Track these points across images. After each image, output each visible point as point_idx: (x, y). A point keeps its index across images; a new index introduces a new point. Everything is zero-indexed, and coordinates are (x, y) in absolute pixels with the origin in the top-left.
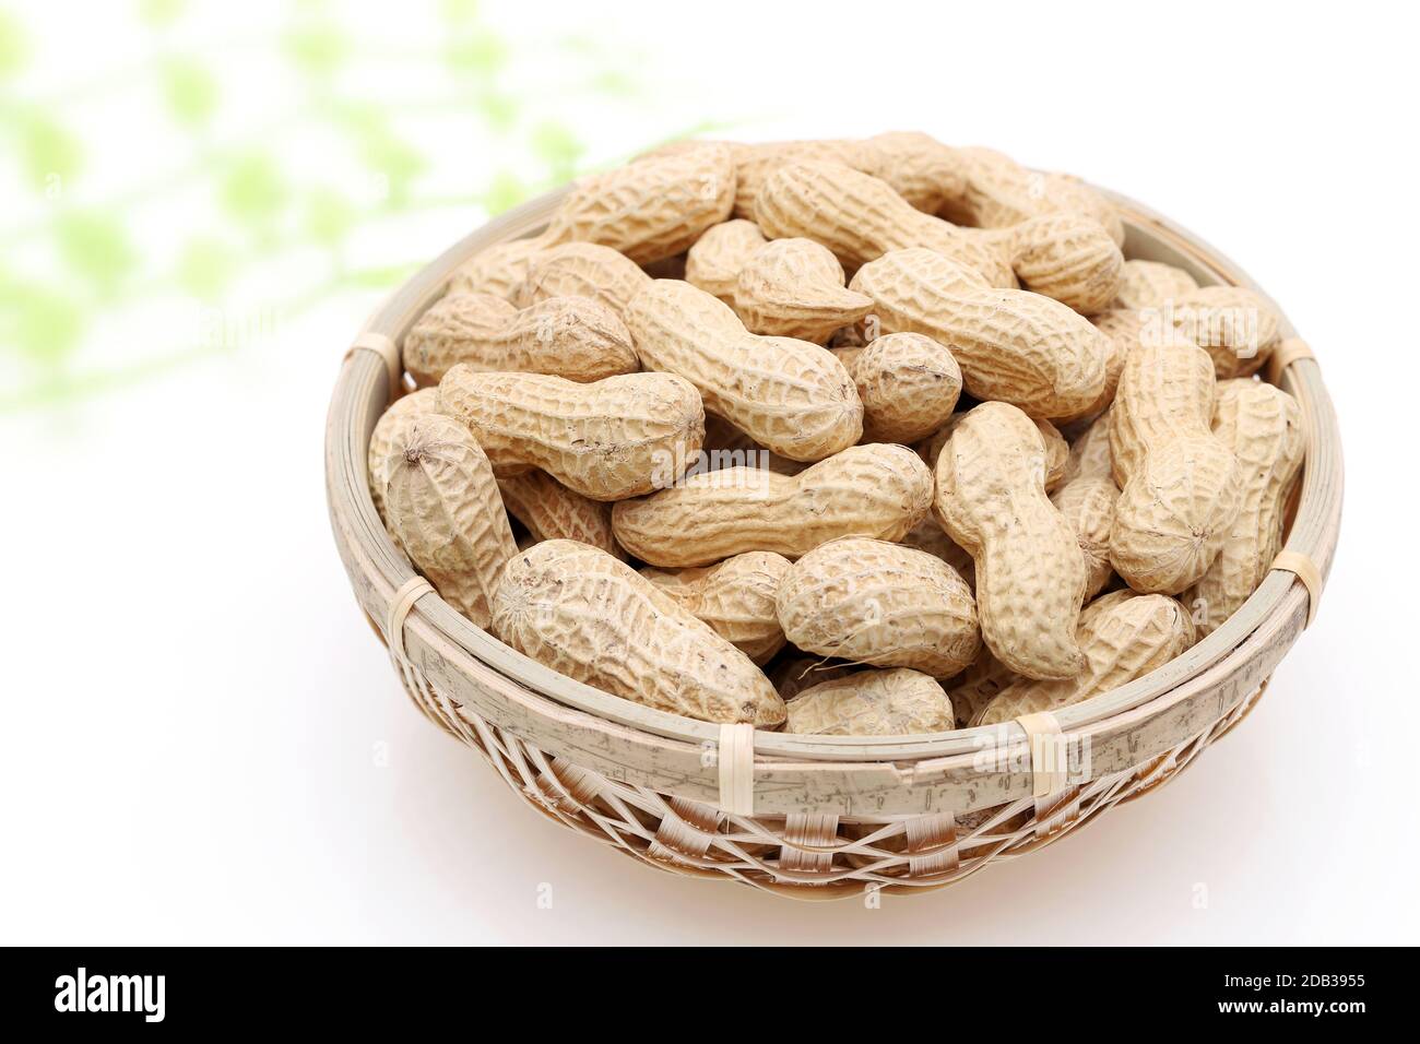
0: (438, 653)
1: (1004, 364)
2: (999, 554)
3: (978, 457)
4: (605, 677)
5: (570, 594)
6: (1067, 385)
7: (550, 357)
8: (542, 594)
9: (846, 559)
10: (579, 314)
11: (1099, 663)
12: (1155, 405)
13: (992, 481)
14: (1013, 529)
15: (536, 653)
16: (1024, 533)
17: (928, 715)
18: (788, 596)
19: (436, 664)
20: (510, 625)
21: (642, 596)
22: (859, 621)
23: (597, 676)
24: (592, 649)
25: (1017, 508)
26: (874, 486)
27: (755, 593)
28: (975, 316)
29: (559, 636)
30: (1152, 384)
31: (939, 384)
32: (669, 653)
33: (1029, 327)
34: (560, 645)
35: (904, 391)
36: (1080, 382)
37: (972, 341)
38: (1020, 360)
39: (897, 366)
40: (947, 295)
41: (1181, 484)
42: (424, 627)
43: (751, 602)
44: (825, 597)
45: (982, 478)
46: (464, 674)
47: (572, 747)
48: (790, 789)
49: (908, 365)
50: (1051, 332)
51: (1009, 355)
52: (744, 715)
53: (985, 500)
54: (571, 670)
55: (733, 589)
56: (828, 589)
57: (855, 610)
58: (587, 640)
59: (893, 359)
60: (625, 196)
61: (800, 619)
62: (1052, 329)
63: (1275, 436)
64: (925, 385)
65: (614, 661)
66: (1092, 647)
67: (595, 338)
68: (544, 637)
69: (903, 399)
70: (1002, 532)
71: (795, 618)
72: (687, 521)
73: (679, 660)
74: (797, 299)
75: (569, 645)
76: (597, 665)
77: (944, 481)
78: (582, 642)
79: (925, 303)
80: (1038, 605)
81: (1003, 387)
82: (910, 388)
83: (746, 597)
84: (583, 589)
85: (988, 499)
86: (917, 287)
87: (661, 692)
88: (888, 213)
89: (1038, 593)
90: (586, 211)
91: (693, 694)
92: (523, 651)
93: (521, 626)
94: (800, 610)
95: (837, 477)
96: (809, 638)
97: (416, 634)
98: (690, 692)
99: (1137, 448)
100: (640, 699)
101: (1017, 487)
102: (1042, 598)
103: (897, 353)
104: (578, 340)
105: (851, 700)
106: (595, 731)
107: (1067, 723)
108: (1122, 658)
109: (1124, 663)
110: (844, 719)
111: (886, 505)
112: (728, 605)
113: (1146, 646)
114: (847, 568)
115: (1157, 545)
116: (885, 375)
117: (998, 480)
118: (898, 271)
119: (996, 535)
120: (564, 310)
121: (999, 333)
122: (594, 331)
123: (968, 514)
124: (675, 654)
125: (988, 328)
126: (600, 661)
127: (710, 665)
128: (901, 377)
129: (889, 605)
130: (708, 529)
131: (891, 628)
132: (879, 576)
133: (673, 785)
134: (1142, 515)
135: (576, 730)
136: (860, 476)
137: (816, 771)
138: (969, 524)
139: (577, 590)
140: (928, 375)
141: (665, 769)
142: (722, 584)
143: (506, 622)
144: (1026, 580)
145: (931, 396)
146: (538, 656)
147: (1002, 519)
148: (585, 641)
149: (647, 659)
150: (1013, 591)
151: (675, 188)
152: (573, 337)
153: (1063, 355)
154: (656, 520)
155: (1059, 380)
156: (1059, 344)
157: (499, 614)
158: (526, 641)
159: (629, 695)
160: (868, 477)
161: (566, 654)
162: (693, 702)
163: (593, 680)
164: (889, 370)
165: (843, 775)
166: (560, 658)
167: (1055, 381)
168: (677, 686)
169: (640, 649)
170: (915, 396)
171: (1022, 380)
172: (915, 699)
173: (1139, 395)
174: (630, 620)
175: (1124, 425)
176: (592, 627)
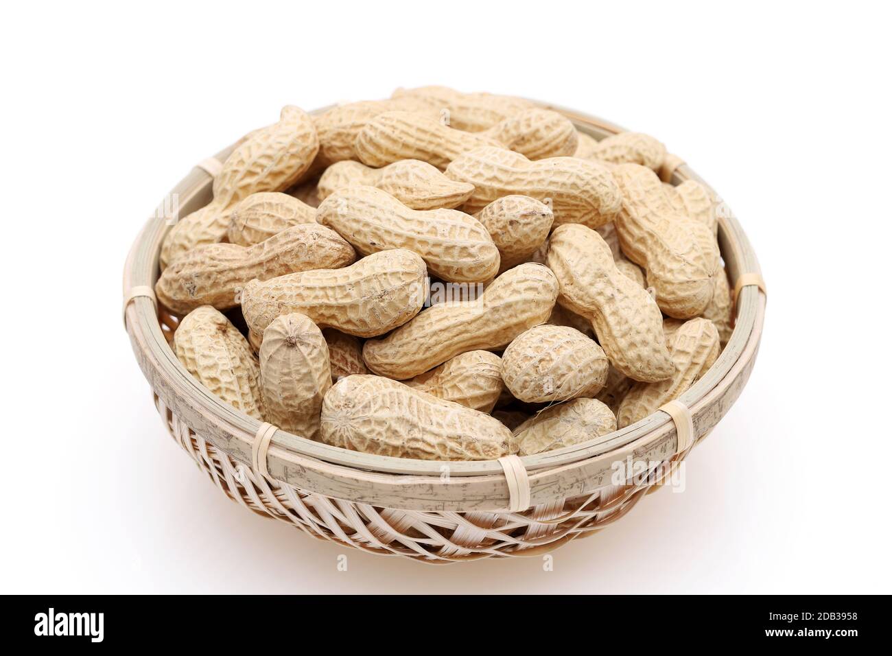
0: (299, 465)
1: (566, 202)
2: (614, 313)
3: (581, 258)
4: (412, 451)
5: (377, 406)
6: (607, 206)
7: (305, 263)
8: (359, 411)
9: (542, 341)
10: (318, 232)
11: (681, 364)
12: (646, 207)
13: (596, 271)
14: (618, 296)
15: (365, 447)
16: (627, 297)
17: (607, 421)
18: (515, 371)
19: (297, 473)
20: (341, 436)
21: (415, 396)
22: (563, 375)
23: (407, 452)
24: (401, 436)
25: (615, 283)
26: (536, 293)
27: (483, 376)
28: (541, 177)
29: (379, 434)
30: (638, 194)
31: (546, 219)
32: (448, 426)
33: (578, 176)
34: (381, 439)
35: (526, 229)
36: (614, 203)
37: (543, 193)
38: (575, 197)
39: (518, 215)
40: (514, 170)
41: (693, 248)
42: (281, 452)
43: (482, 382)
44: (540, 366)
45: (588, 271)
46: (322, 473)
47: (406, 499)
48: (550, 487)
49: (525, 213)
50: (590, 177)
51: (568, 196)
52: (504, 450)
53: (594, 283)
54: (390, 453)
55: (467, 377)
56: (540, 361)
57: (560, 369)
58: (396, 431)
59: (514, 212)
60: (264, 161)
61: (528, 384)
62: (590, 175)
63: (708, 209)
64: (538, 222)
65: (416, 440)
66: (674, 356)
67: (333, 244)
68: (369, 436)
69: (527, 234)
70: (611, 299)
71: (523, 384)
72: (423, 348)
73: (456, 428)
74: (433, 194)
75: (387, 437)
76: (406, 445)
77: (563, 278)
78: (393, 433)
79: (504, 177)
80: (650, 338)
81: (563, 217)
82: (529, 226)
83: (478, 380)
84: (383, 401)
85: (596, 282)
86: (495, 169)
87: (452, 450)
88: (441, 134)
89: (649, 330)
90: (242, 179)
91: (472, 446)
92: (355, 449)
93: (351, 434)
94: (527, 378)
95: (511, 295)
96: (536, 394)
97: (278, 458)
98: (470, 445)
99: (646, 235)
100: (439, 458)
101: (610, 271)
102: (651, 333)
103: (514, 208)
104: (323, 247)
105: (557, 425)
106: (423, 485)
107: (689, 404)
108: (694, 357)
109: (696, 360)
110: (557, 438)
111: (545, 302)
112: (466, 388)
113: (705, 347)
114: (545, 345)
115: (693, 288)
116: (511, 223)
117: (599, 269)
118: (478, 162)
119: (607, 303)
120: (307, 232)
121: (560, 184)
122: (331, 240)
123: (587, 293)
124: (452, 425)
125: (552, 183)
126: (407, 442)
127: (475, 426)
128: (522, 221)
129: (576, 361)
130: (437, 349)
131: (580, 375)
132: (564, 345)
133: (476, 504)
134: (679, 273)
135: (409, 487)
136: (526, 290)
137: (564, 471)
138: (588, 299)
139: (380, 403)
140: (539, 216)
141: (471, 496)
142: (456, 376)
143: (338, 435)
144: (639, 324)
145: (542, 228)
146: (366, 449)
147: (608, 292)
148: (395, 432)
149: (436, 432)
150: (633, 333)
151: (292, 145)
152: (320, 246)
153: (601, 189)
154: (402, 353)
155: (602, 204)
156: (597, 183)
157: (331, 430)
158: (356, 442)
159: (431, 457)
160: (530, 289)
161: (386, 444)
162: (473, 451)
163: (406, 454)
164: (514, 219)
165: (579, 469)
166: (383, 447)
167: (599, 206)
168: (461, 444)
169: (429, 428)
170: (534, 230)
171: (576, 210)
172: (597, 413)
173: (634, 204)
174: (416, 412)
175: (630, 224)
176: (396, 423)
